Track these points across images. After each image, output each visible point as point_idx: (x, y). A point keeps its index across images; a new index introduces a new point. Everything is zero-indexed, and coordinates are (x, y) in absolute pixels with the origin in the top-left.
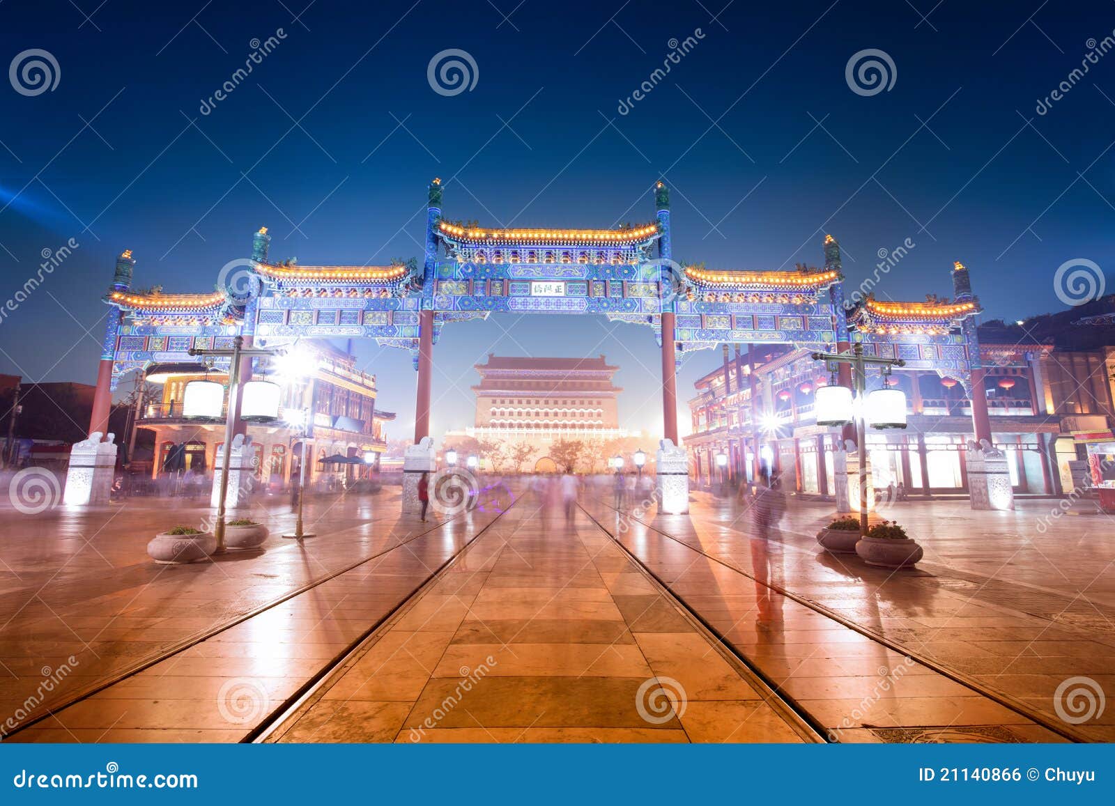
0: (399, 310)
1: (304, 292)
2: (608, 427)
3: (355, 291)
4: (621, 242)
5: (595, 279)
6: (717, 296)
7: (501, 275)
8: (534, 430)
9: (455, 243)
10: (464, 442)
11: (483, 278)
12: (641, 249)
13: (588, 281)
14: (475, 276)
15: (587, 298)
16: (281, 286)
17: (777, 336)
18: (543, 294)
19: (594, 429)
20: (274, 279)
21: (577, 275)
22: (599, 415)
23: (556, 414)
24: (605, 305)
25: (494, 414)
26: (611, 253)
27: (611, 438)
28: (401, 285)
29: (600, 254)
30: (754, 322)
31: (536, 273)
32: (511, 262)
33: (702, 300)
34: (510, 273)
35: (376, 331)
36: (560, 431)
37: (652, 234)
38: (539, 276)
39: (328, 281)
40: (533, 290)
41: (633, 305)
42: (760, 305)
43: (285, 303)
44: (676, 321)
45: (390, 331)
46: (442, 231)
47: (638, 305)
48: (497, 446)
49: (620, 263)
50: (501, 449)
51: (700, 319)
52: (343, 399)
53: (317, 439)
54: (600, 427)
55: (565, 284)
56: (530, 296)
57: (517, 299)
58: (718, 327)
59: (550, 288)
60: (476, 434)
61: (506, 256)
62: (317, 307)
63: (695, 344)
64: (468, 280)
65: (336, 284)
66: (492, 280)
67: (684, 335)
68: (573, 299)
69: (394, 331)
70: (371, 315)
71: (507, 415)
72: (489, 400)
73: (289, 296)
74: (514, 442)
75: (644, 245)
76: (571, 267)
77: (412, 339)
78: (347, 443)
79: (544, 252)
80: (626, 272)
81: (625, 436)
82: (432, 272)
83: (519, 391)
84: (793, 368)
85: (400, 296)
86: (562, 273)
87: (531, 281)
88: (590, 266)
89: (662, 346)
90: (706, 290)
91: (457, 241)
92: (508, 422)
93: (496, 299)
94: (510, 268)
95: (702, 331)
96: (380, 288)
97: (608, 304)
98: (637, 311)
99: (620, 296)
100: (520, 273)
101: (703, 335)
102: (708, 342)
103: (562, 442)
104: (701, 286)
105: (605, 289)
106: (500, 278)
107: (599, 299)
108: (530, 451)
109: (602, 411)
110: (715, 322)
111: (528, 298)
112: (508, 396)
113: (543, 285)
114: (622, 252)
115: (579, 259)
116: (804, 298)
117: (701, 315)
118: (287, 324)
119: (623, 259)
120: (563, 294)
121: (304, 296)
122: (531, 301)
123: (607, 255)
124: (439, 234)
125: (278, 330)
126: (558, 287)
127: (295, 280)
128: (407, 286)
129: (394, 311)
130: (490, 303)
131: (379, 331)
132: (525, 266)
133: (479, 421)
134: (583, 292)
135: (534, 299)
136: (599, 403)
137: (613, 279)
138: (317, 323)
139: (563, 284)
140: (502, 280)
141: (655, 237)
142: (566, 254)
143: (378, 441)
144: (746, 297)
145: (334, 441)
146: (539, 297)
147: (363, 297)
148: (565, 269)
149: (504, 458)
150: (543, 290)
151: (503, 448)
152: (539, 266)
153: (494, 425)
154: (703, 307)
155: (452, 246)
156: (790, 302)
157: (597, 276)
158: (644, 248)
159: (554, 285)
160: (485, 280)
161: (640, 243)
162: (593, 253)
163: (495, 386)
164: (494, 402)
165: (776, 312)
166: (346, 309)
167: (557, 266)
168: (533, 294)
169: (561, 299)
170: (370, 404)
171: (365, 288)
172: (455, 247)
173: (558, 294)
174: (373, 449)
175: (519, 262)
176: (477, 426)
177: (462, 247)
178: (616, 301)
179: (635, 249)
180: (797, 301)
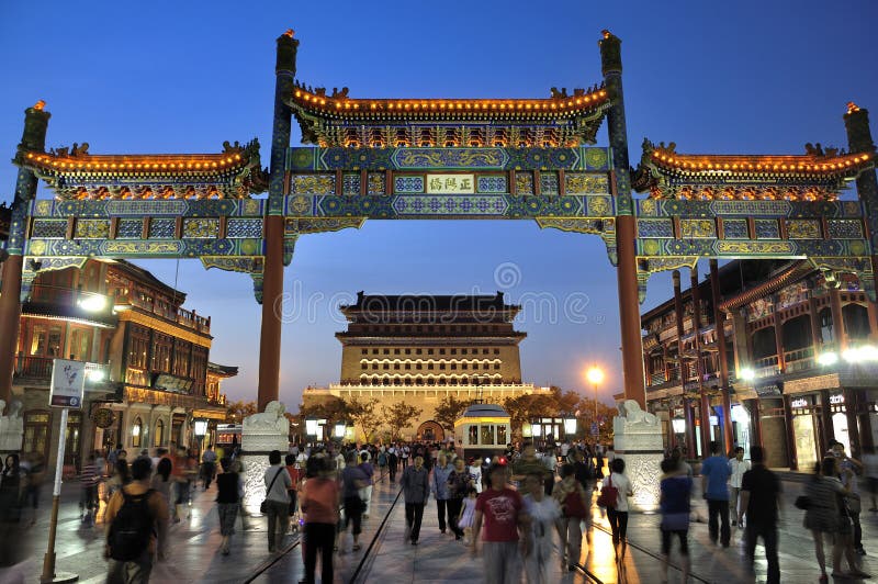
0: (235, 216)
1: (97, 192)
2: (508, 383)
3: (171, 189)
4: (556, 115)
5: (518, 168)
6: (695, 192)
7: (384, 164)
8: (415, 387)
9: (315, 119)
10: (328, 404)
11: (355, 168)
12: (584, 124)
13: (508, 172)
14: (345, 166)
15: (507, 196)
16: (64, 183)
17: (783, 248)
18: (443, 191)
19: (492, 385)
20: (53, 173)
21: (492, 162)
22: (497, 366)
23: (443, 366)
24: (534, 206)
25: (365, 366)
26: (540, 131)
27: (513, 396)
28: (238, 180)
29: (525, 134)
30: (749, 228)
31: (432, 160)
32: (396, 146)
33: (674, 197)
34: (395, 162)
35: (200, 247)
36: (448, 387)
37: (602, 101)
38: (437, 166)
39: (131, 174)
40: (429, 186)
41: (575, 205)
42: (758, 203)
43: (70, 208)
44: (638, 228)
45: (221, 246)
46: (296, 100)
47: (582, 205)
48: (369, 408)
49: (553, 145)
50: (374, 411)
51: (671, 225)
52: (166, 349)
53: (130, 403)
54: (498, 382)
55: (475, 178)
56: (425, 194)
57: (405, 198)
58: (697, 236)
59: (453, 183)
60: (342, 393)
61: (389, 137)
62: (115, 212)
63: (667, 261)
64: (334, 172)
65: (142, 180)
66: (369, 172)
67: (650, 247)
68: (486, 198)
69: (228, 247)
70: (194, 224)
71: (381, 368)
72: (359, 350)
73: (75, 198)
74: (391, 403)
75: (590, 118)
76: (482, 152)
77: (253, 258)
78: (172, 408)
79: (444, 130)
80: (563, 157)
81: (530, 392)
82: (282, 161)
83: (396, 338)
84: (777, 300)
85: (236, 196)
86: (470, 161)
87: (425, 172)
88: (511, 151)
89: (618, 265)
90: (680, 183)
91: (318, 116)
92: (383, 377)
93: (375, 199)
94: (395, 154)
95: (674, 242)
96: (207, 186)
97: (539, 205)
98: (581, 215)
99: (555, 193)
100: (410, 161)
101: (678, 247)
102: (685, 257)
103: (452, 402)
104: (673, 177)
105: (534, 184)
106: (382, 168)
107: (525, 198)
108: (411, 414)
109: (500, 362)
110: (693, 229)
111: (422, 198)
112: (383, 345)
113: (443, 178)
114: (556, 129)
115: (494, 141)
116: (820, 193)
117: (672, 218)
118: (72, 238)
119: (558, 139)
120: (472, 191)
121: (98, 197)
122: (427, 202)
123: (534, 134)
124: (292, 105)
125: (59, 247)
126: (465, 180)
127: (84, 174)
128: (245, 182)
129: (227, 218)
130: (367, 205)
131: (206, 247)
132: (417, 152)
133: (346, 377)
134: (500, 187)
135: (431, 198)
136: (497, 352)
137: (543, 168)
138: (116, 235)
139: (471, 177)
140: (384, 172)
141: (606, 106)
142: (475, 134)
143: (214, 404)
144: (737, 192)
145: (154, 406)
146: (437, 195)
147: (182, 198)
148: (474, 156)
149: (378, 424)
150: (443, 186)
151: (377, 411)
152: (437, 152)
153: (364, 382)
154: (675, 207)
155: (312, 123)
156: (799, 198)
157: (520, 164)
158: (588, 124)
159: (459, 178)
160: (359, 172)
161: (583, 116)
162: (515, 130)
163: (366, 332)
164: (365, 352)
165: (781, 213)
166: (159, 216)
167: (463, 151)
168: (429, 191)
169: (470, 198)
170: (204, 356)
171: (185, 186)
172: (316, 124)
173: (465, 192)
174: (206, 415)
175: (407, 145)
176: (343, 383)
177: (325, 125)
178: (549, 199)
179: (575, 125)
180: (811, 197)
